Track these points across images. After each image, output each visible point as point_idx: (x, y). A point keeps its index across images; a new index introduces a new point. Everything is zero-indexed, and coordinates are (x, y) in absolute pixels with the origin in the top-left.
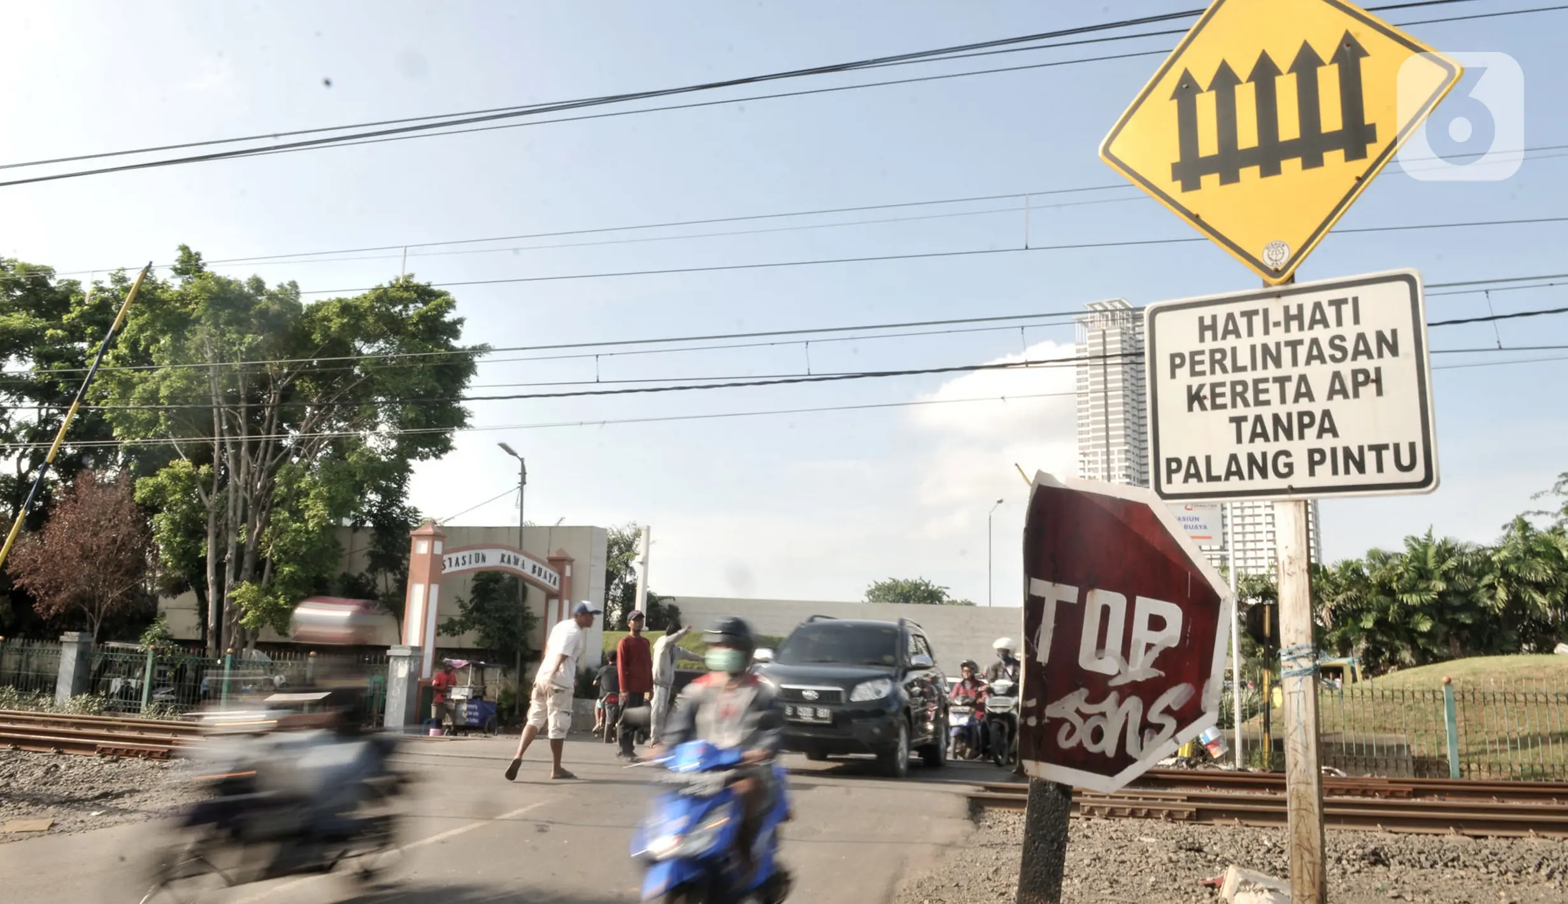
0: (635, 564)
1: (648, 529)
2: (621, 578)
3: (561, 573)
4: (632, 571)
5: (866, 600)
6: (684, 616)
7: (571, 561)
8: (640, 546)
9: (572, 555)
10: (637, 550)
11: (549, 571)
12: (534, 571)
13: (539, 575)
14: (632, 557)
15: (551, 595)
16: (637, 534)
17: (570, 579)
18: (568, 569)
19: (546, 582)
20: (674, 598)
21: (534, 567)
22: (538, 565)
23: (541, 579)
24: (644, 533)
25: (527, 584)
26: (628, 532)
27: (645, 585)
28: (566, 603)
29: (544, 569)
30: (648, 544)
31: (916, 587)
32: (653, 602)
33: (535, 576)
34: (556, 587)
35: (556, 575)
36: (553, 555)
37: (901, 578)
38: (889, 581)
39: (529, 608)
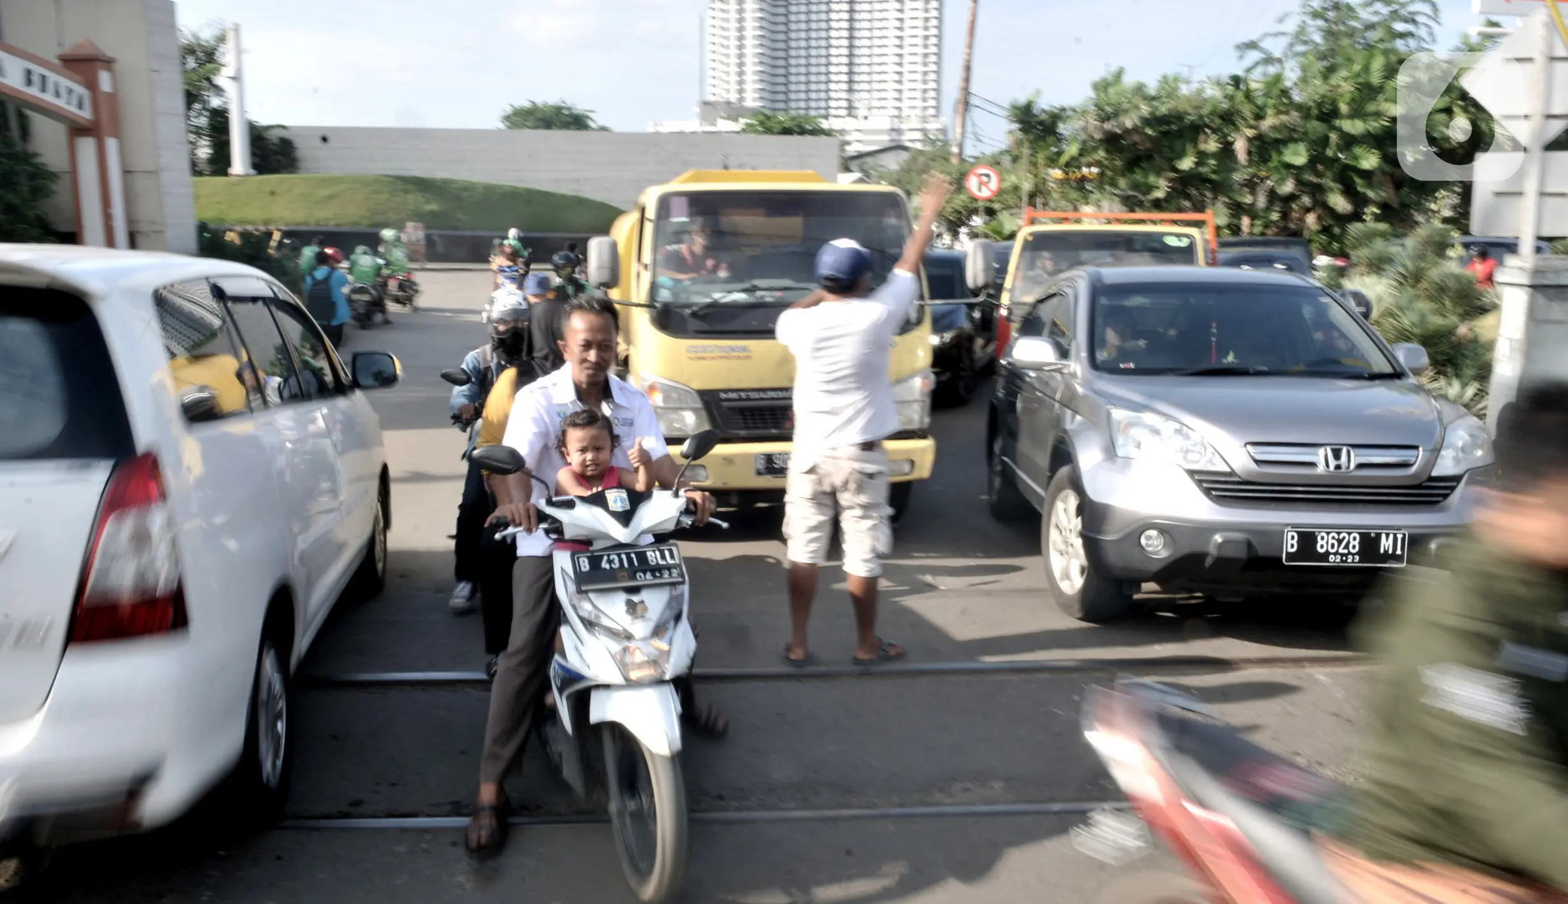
0: (222, 80)
1: (236, 29)
2: (204, 102)
3: (92, 85)
4: (218, 90)
5: (501, 126)
6: (304, 150)
7: (108, 63)
8: (227, 56)
9: (109, 51)
10: (222, 60)
11: (65, 83)
12: (29, 82)
13: (43, 90)
14: (216, 71)
15: (78, 130)
16: (222, 39)
17: (113, 97)
18: (105, 81)
19: (61, 103)
20: (284, 127)
21: (29, 73)
22: (37, 70)
23: (48, 97)
24: (231, 36)
25: (28, 112)
26: (207, 35)
27: (242, 111)
28: (111, 144)
29: (53, 77)
30: (239, 52)
31: (558, 110)
32: (257, 137)
33: (34, 91)
34: (86, 114)
35: (80, 90)
36: (68, 48)
37: (539, 101)
38: (527, 105)
39: (36, 155)
